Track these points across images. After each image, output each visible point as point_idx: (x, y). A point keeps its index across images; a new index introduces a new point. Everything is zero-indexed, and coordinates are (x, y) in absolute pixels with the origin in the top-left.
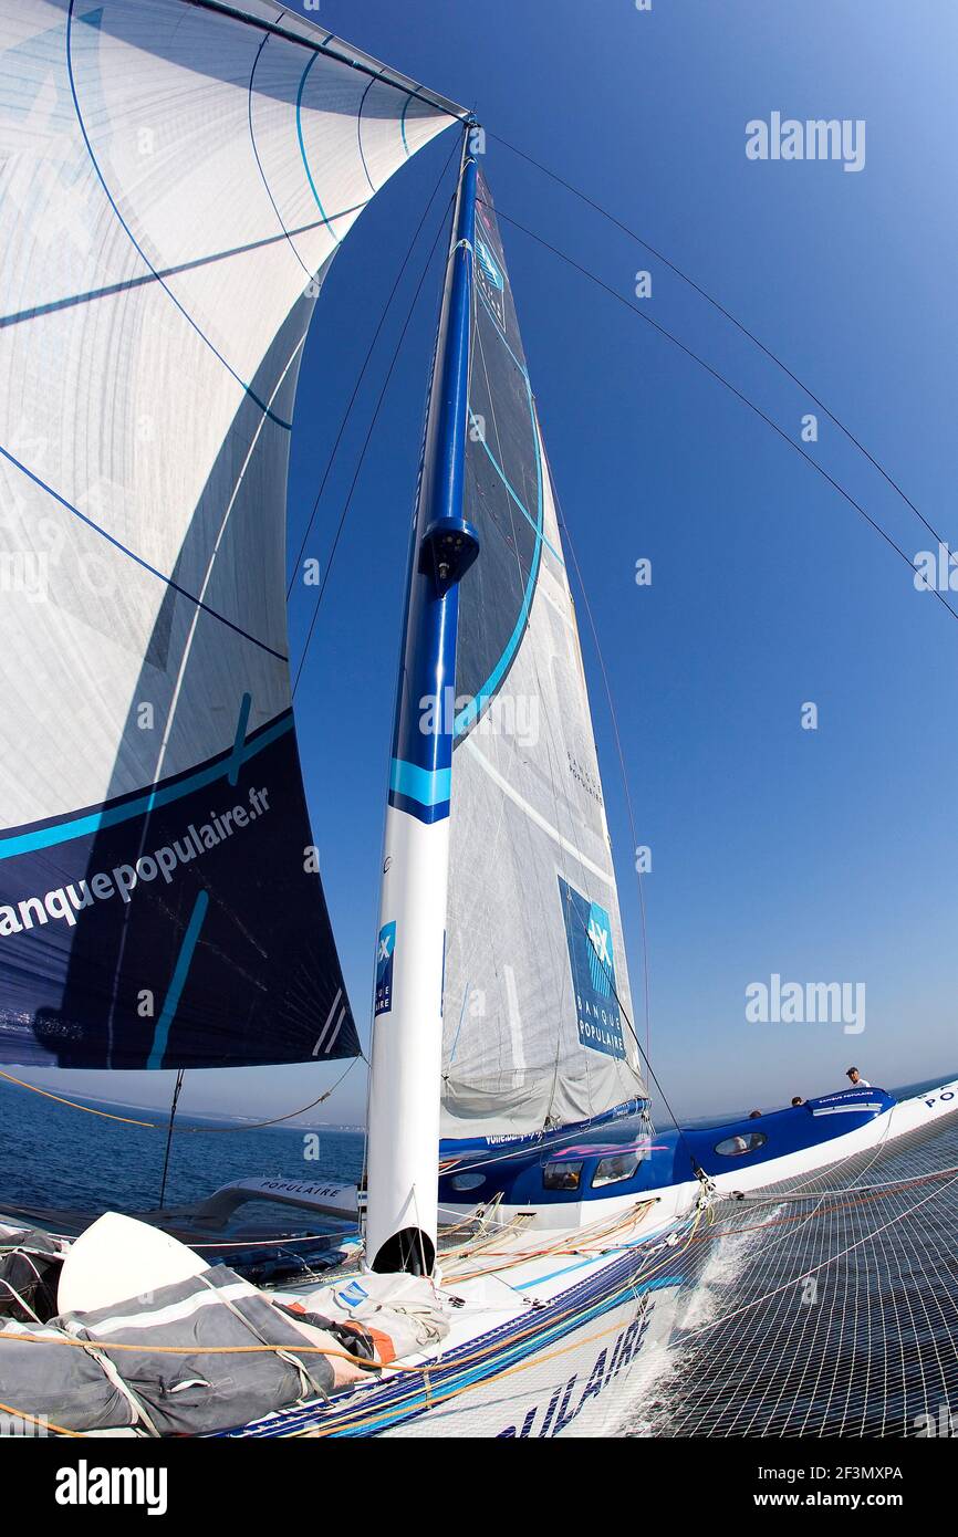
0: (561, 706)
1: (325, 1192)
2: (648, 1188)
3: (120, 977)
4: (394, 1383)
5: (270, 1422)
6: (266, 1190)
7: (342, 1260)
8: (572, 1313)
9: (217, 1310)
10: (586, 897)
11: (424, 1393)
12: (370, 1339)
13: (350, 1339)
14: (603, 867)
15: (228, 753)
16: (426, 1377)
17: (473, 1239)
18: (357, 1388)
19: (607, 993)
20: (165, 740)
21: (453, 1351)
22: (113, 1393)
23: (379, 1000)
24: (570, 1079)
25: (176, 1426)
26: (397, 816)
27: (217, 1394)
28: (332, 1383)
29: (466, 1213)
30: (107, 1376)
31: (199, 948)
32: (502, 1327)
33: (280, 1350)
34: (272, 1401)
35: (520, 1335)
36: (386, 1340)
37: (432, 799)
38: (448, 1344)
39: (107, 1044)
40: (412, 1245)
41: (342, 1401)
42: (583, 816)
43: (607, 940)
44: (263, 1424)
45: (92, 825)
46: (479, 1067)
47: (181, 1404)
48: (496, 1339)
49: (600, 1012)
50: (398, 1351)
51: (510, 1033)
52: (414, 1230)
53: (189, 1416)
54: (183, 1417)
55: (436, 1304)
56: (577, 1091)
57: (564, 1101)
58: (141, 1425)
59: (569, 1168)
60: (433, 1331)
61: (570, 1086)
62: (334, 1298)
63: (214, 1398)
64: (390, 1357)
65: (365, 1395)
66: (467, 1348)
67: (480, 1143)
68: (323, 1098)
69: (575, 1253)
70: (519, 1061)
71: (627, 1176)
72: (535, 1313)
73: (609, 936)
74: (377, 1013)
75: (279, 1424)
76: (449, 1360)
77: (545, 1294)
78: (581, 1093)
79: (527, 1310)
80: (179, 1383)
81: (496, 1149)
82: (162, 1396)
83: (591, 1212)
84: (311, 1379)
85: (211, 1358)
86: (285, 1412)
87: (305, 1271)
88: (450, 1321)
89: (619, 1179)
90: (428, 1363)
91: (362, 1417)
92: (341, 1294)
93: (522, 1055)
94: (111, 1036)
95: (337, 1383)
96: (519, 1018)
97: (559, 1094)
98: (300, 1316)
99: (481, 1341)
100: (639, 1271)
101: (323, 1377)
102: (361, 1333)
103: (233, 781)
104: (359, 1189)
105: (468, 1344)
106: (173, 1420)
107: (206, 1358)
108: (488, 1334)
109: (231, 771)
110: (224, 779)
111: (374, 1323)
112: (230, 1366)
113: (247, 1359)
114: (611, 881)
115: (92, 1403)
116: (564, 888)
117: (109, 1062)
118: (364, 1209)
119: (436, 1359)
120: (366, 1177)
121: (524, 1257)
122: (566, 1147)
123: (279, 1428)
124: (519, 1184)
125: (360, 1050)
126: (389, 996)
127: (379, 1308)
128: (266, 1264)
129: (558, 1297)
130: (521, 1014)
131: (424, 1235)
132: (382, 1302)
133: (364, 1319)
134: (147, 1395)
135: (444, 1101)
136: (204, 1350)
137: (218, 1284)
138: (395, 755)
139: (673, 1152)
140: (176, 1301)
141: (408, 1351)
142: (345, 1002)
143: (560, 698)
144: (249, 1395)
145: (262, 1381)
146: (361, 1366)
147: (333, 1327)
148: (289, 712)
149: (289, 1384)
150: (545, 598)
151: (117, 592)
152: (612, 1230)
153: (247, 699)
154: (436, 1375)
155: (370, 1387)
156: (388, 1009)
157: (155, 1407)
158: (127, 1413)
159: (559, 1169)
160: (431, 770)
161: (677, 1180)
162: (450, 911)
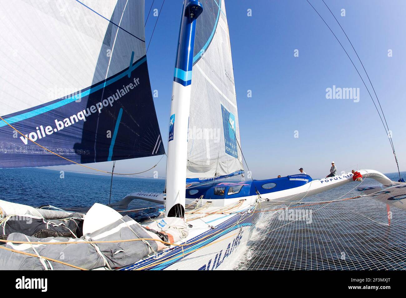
0: (224, 56)
1: (154, 196)
2: (243, 196)
3: (97, 134)
4: (174, 250)
5: (141, 262)
6: (138, 196)
7: (159, 215)
8: (222, 230)
9: (126, 229)
10: (228, 111)
11: (182, 253)
12: (167, 236)
13: (162, 236)
14: (233, 102)
15: (128, 68)
16: (182, 248)
17: (195, 209)
18: (164, 251)
19: (233, 138)
20: (109, 65)
21: (190, 240)
22: (99, 256)
23: (170, 137)
24: (223, 162)
25: (116, 265)
26: (176, 84)
27: (126, 254)
28: (157, 250)
29: (193, 201)
30: (97, 252)
31: (121, 125)
32: (203, 234)
33: (143, 240)
34: (142, 256)
35: (208, 236)
36: (171, 237)
37: (186, 79)
38: (188, 238)
39: (94, 155)
40: (178, 209)
41: (160, 255)
42: (228, 87)
43: (234, 123)
44: (139, 263)
45: (88, 93)
46: (197, 158)
47: (117, 258)
48: (201, 237)
49: (231, 144)
50: (174, 240)
51: (206, 148)
52: (179, 204)
53: (119, 262)
54: (118, 262)
55: (185, 226)
56: (224, 166)
57: (220, 169)
58: (106, 266)
59: (221, 189)
60: (184, 234)
61: (222, 165)
62: (157, 225)
63: (126, 255)
64: (173, 242)
65: (166, 253)
66: (193, 239)
67: (197, 180)
68: (155, 166)
69: (223, 213)
70: (208, 157)
71: (237, 192)
72: (212, 230)
73: (235, 122)
74: (169, 141)
75: (143, 263)
76: (188, 243)
77: (215, 224)
78: (225, 167)
79: (209, 229)
80: (116, 251)
81: (201, 182)
82: (112, 256)
83: (227, 202)
84: (152, 248)
85: (124, 243)
86: (145, 259)
87: (149, 218)
88: (189, 231)
89: (235, 193)
90: (183, 244)
91: (165, 260)
92: (159, 223)
93: (209, 155)
94: (95, 152)
95: (159, 249)
96: (209, 144)
97: (219, 167)
98: (148, 230)
99: (197, 238)
100: (240, 220)
101: (155, 248)
102: (165, 234)
103: (129, 76)
104: (164, 193)
105: (193, 238)
106: (115, 263)
107: (123, 243)
108: (199, 236)
109: (129, 73)
110: (127, 76)
111: (168, 232)
112: (130, 245)
113: (134, 242)
114: (236, 107)
115: (93, 260)
116: (223, 108)
117: (95, 161)
118: (165, 199)
119: (185, 243)
120: (166, 189)
121: (208, 214)
122: (221, 183)
123: (143, 264)
124: (207, 193)
125: (165, 153)
126: (173, 136)
127: (170, 227)
128: (138, 217)
129: (218, 225)
130: (209, 143)
131: (182, 206)
132: (171, 225)
133: (166, 231)
134: (108, 256)
135: (188, 167)
136: (123, 241)
137: (126, 221)
138: (176, 67)
139: (250, 186)
140: (115, 227)
141: (178, 240)
142: (161, 138)
143: (223, 54)
144: (135, 254)
145: (138, 249)
146: (165, 244)
147: (157, 233)
148: (145, 56)
149: (146, 250)
150: (221, 26)
151: (96, 26)
152: (233, 208)
153: (133, 53)
154: (185, 247)
155: (167, 251)
156: (172, 139)
157: (110, 259)
158: (103, 263)
159: (219, 189)
160: (186, 71)
161: (251, 195)
162: (190, 113)
